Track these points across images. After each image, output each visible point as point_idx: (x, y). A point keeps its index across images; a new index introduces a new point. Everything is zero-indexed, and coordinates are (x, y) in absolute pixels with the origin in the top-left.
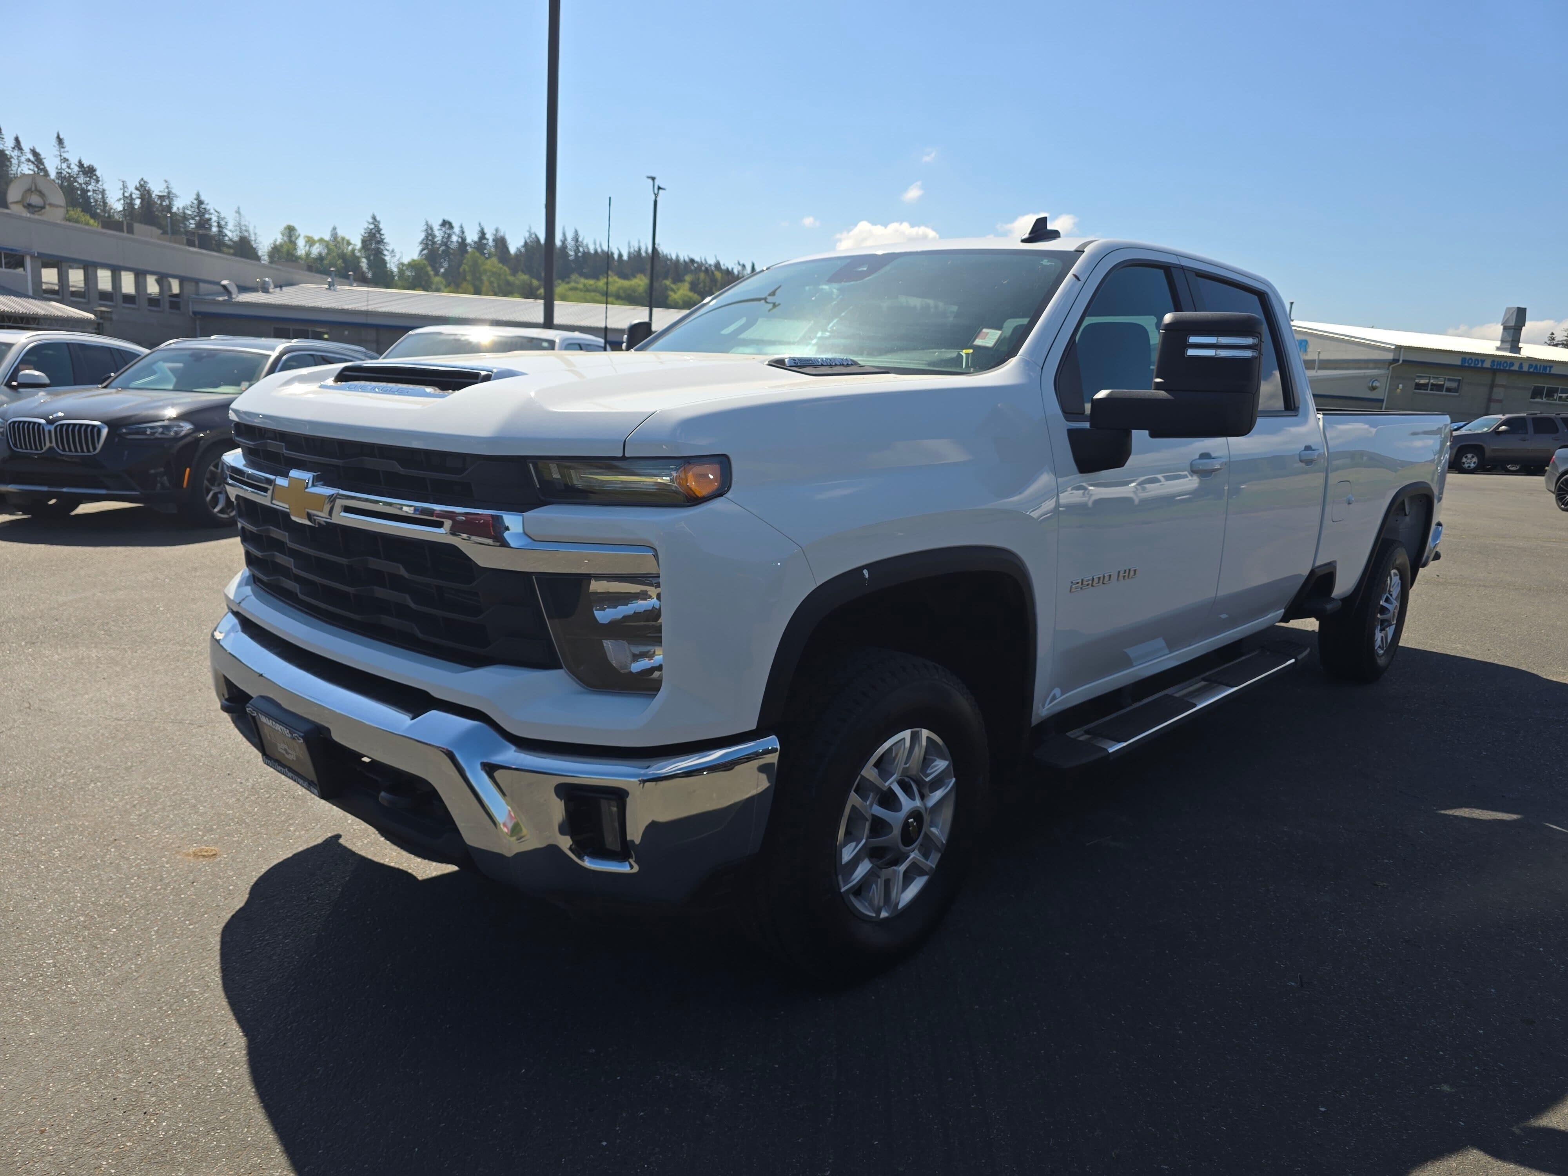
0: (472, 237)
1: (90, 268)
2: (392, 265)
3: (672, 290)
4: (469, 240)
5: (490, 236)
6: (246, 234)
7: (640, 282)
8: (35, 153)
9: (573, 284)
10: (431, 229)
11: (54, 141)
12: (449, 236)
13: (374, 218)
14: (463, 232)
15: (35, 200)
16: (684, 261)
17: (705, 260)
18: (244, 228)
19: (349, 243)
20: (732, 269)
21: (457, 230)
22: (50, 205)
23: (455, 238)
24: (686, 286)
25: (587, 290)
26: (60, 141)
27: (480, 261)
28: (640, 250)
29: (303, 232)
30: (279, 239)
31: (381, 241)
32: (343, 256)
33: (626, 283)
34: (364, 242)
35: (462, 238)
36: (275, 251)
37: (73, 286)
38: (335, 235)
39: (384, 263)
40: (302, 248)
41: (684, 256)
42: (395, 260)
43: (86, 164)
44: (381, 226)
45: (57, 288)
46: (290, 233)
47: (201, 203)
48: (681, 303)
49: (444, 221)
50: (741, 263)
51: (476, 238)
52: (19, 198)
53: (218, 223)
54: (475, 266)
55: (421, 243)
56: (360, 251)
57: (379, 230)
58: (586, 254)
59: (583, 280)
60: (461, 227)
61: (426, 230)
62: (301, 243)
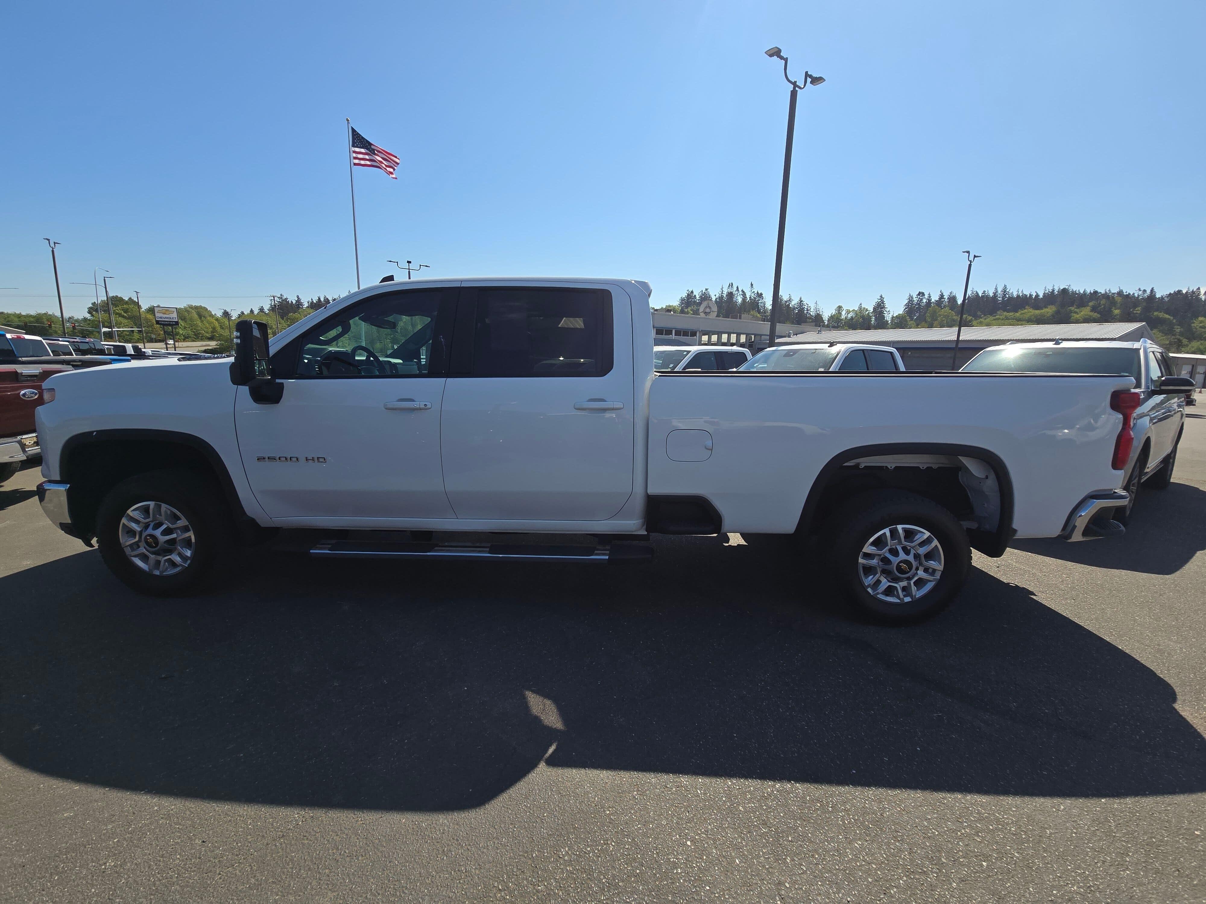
0: (935, 298)
1: (719, 334)
2: (888, 318)
3: (1076, 312)
4: (933, 300)
5: (946, 297)
6: (818, 312)
7: (1049, 310)
8: (743, 291)
9: (997, 317)
10: (912, 298)
11: (750, 285)
12: (922, 300)
13: (881, 296)
14: (930, 297)
15: (708, 310)
16: (1090, 292)
17: (1109, 290)
18: (818, 310)
19: (867, 310)
20: (1134, 294)
21: (926, 296)
22: (712, 311)
23: (924, 301)
24: (1089, 308)
25: (1007, 318)
26: (752, 285)
27: (937, 311)
28: (1053, 290)
29: (845, 308)
30: (834, 312)
31: (884, 307)
32: (863, 317)
33: (1037, 312)
34: (874, 308)
35: (929, 300)
36: (832, 318)
37: (713, 342)
38: (860, 308)
39: (884, 317)
40: (844, 315)
41: (1090, 290)
42: (890, 316)
43: (759, 292)
44: (884, 300)
45: (707, 342)
46: (839, 309)
47: (801, 301)
48: (1082, 320)
49: (920, 292)
50: (1142, 289)
51: (937, 299)
52: (702, 311)
53: (807, 309)
54: (934, 312)
55: (906, 305)
56: (872, 313)
57: (883, 302)
58: (1011, 299)
59: (1005, 313)
60: (929, 294)
61: (909, 298)
62: (844, 313)
